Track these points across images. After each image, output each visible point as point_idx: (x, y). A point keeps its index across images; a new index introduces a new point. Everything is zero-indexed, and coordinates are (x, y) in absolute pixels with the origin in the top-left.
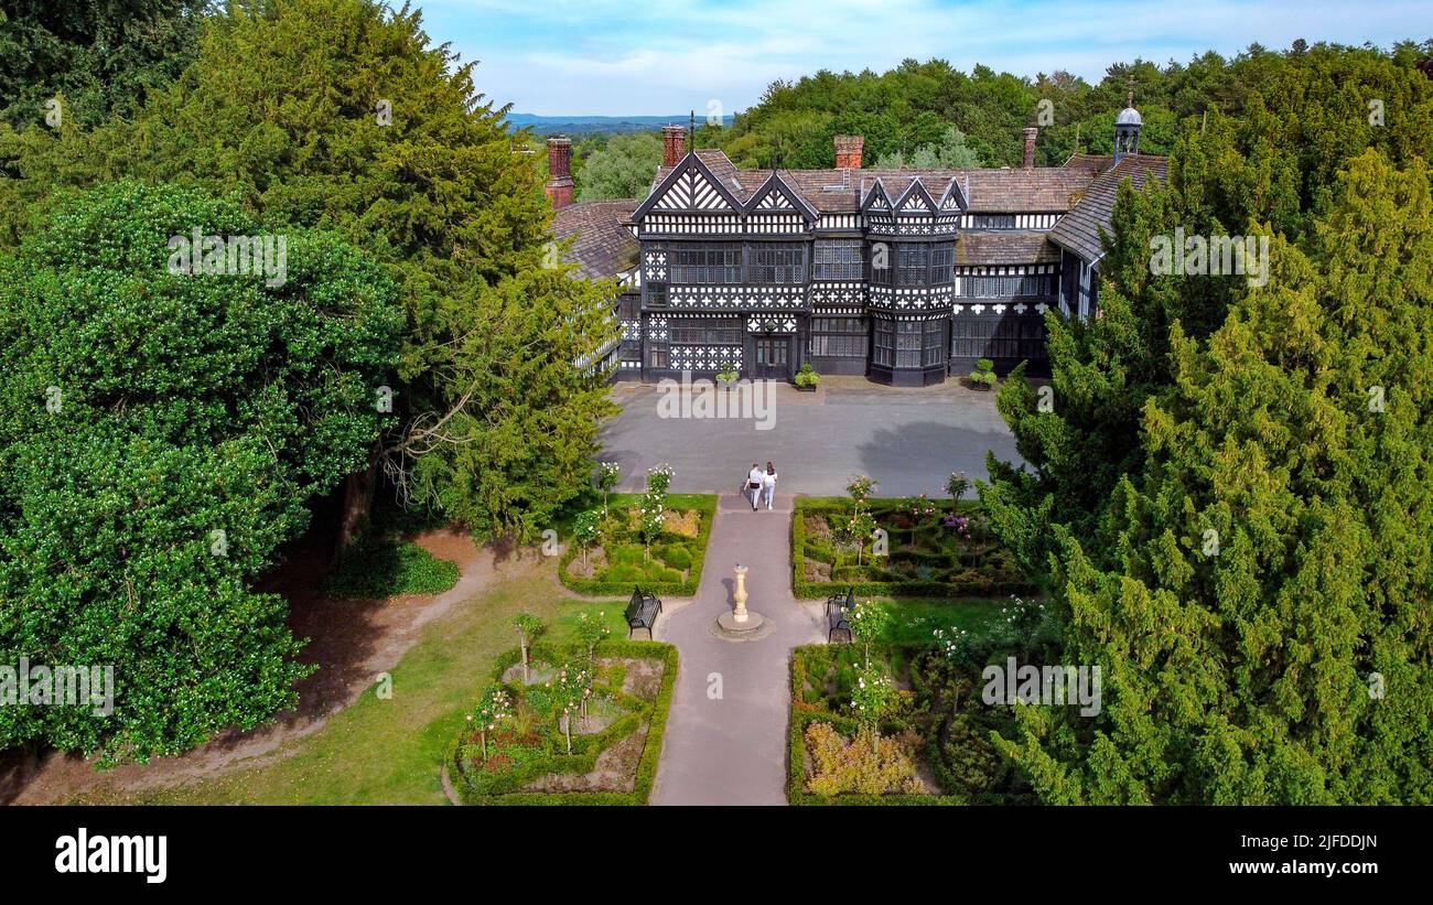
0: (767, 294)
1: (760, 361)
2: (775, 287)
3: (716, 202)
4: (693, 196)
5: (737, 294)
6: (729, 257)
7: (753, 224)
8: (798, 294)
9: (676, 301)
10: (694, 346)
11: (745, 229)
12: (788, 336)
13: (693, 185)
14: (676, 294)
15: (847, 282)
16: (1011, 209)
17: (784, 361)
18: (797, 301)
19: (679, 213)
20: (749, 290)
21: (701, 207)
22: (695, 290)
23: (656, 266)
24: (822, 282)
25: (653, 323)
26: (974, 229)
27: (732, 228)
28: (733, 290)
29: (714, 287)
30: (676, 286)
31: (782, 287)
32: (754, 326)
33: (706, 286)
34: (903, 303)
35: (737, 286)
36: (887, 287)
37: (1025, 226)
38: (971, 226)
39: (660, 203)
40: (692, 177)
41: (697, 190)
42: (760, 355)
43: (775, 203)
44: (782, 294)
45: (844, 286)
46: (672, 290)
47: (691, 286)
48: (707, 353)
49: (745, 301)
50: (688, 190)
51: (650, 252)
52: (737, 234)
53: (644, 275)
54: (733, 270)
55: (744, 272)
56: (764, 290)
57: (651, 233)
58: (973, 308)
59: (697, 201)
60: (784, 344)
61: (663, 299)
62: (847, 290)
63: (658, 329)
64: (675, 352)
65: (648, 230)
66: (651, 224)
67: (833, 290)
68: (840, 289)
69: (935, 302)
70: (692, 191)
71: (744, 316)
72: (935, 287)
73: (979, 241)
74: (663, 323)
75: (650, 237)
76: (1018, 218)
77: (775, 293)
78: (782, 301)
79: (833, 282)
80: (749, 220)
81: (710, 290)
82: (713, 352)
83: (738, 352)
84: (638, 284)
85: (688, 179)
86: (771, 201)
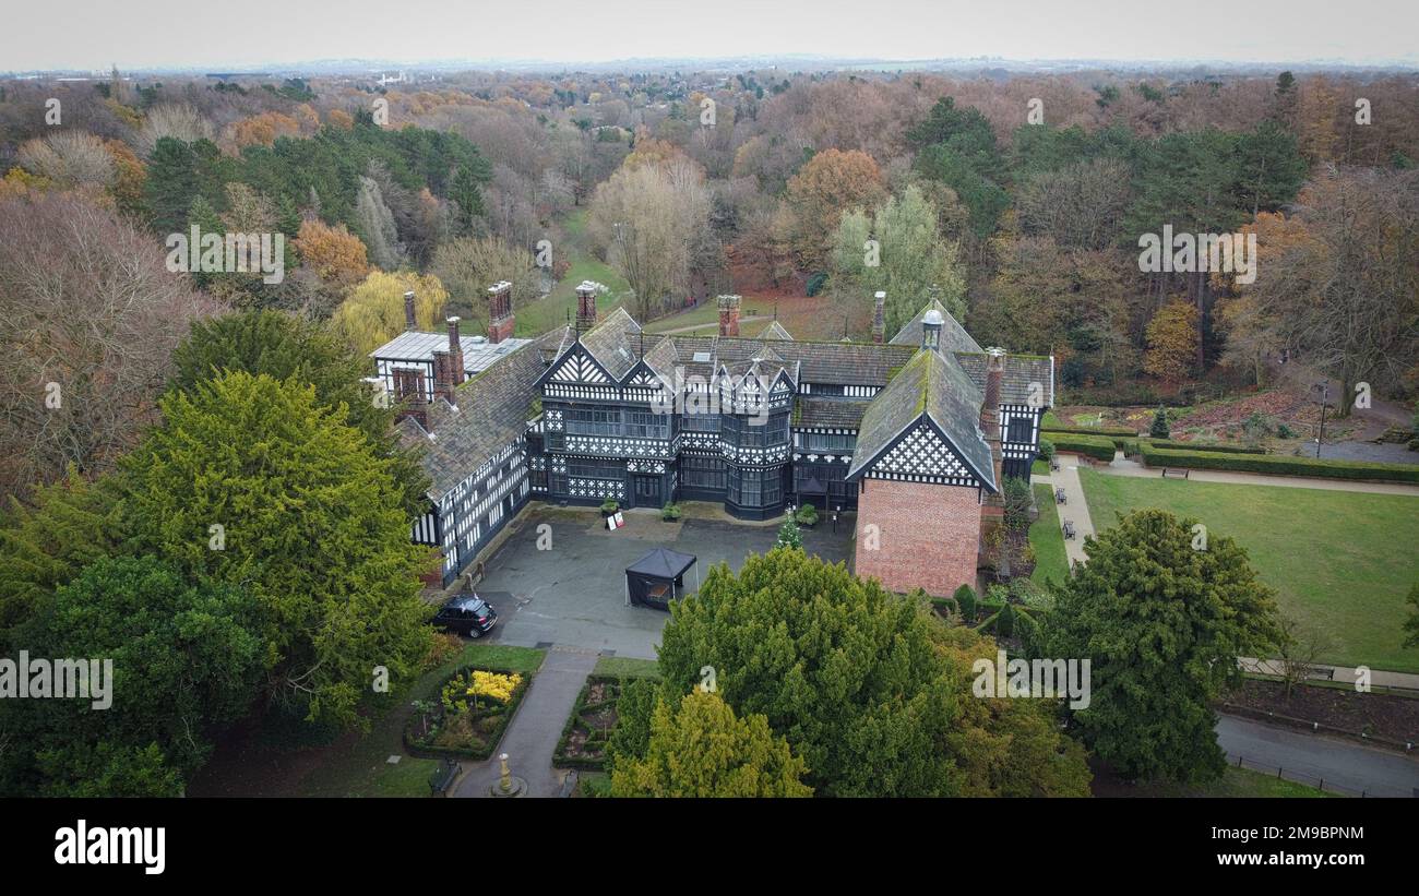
0: (640, 446)
1: (638, 492)
2: (646, 440)
3: (598, 378)
4: (580, 372)
5: (617, 444)
6: (610, 417)
7: (627, 394)
8: (664, 447)
9: (571, 447)
10: (587, 479)
11: (622, 397)
12: (659, 476)
13: (580, 364)
14: (570, 441)
15: (708, 433)
16: (841, 382)
17: (657, 493)
18: (664, 452)
19: (569, 384)
20: (626, 442)
21: (587, 380)
22: (585, 439)
23: (554, 420)
24: (690, 432)
25: (555, 460)
26: (811, 395)
27: (612, 396)
28: (615, 441)
29: (600, 438)
30: (571, 435)
31: (652, 440)
32: (632, 467)
33: (594, 437)
34: (744, 459)
35: (617, 438)
36: (733, 445)
37: (851, 394)
38: (808, 392)
39: (556, 375)
40: (579, 359)
41: (583, 368)
42: (638, 489)
43: (643, 379)
44: (652, 446)
45: (705, 436)
46: (568, 438)
47: (582, 436)
48: (596, 484)
49: (623, 450)
50: (577, 368)
51: (550, 410)
52: (615, 400)
53: (546, 426)
54: (614, 427)
55: (622, 428)
56: (638, 442)
57: (550, 396)
58: (809, 457)
59: (583, 376)
60: (657, 480)
61: (562, 444)
62: (708, 439)
63: (559, 465)
64: (572, 482)
65: (547, 393)
66: (550, 390)
67: (697, 438)
68: (703, 438)
69: (770, 459)
70: (580, 368)
71: (624, 461)
72: (770, 448)
73: (814, 406)
74: (562, 461)
75: (548, 400)
76: (846, 388)
77: (646, 445)
78: (653, 451)
79: (697, 433)
80: (625, 391)
81: (597, 440)
82: (601, 484)
83: (620, 485)
84: (542, 430)
85: (576, 360)
86: (641, 379)
